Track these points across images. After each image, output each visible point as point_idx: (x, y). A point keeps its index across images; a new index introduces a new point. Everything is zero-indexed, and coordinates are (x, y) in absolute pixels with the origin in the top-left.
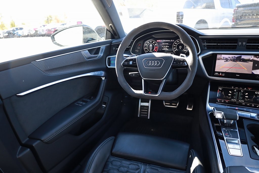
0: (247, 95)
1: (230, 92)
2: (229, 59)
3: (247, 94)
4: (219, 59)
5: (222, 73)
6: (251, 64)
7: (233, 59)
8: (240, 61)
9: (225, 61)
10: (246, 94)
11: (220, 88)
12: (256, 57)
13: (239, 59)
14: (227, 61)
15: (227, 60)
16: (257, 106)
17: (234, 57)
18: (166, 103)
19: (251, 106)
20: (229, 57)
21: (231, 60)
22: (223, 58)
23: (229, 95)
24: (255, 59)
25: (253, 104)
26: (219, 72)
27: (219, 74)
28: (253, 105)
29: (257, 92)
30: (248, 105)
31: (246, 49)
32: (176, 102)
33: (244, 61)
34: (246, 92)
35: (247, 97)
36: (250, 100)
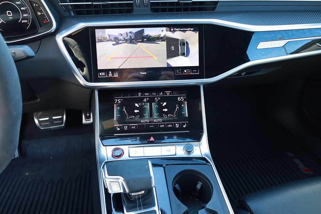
0: (165, 107)
1: (136, 105)
2: (121, 38)
3: (165, 104)
4: (101, 41)
5: (113, 71)
6: (163, 45)
7: (129, 37)
8: (142, 42)
9: (114, 43)
10: (163, 105)
11: (118, 99)
12: (170, 31)
13: (140, 38)
14: (118, 43)
15: (117, 41)
16: (184, 126)
17: (130, 32)
19: (174, 129)
20: (121, 35)
21: (126, 41)
22: (108, 38)
23: (136, 111)
24: (170, 34)
25: (177, 123)
26: (107, 71)
27: (108, 75)
28: (177, 126)
29: (181, 96)
30: (170, 126)
31: (151, 13)
33: (151, 40)
34: (163, 99)
35: (166, 110)
36: (171, 115)
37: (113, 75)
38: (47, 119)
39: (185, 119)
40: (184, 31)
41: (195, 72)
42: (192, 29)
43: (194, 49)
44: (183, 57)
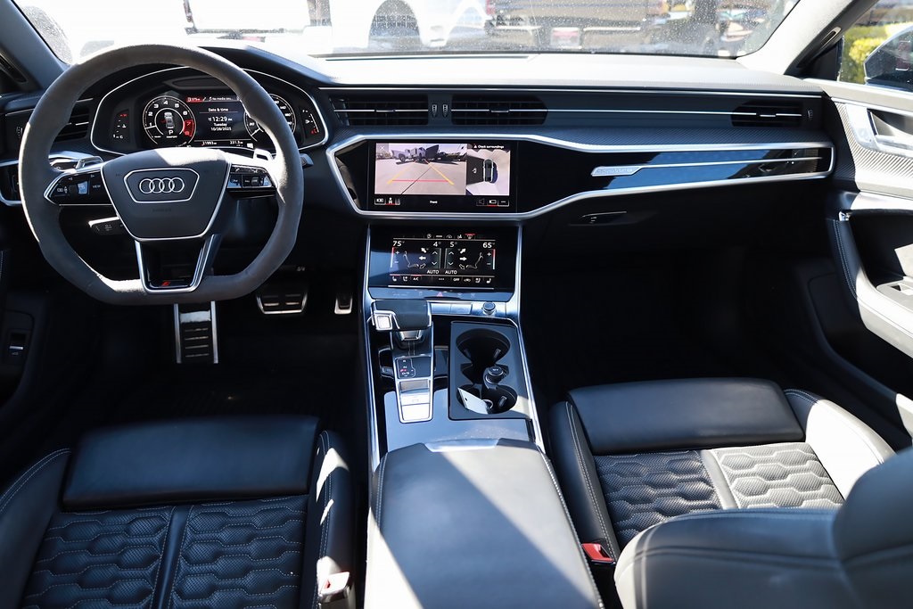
0: (462, 255)
1: (423, 250)
2: (409, 155)
3: (464, 250)
4: (382, 158)
5: (395, 197)
6: (462, 166)
7: (418, 155)
8: (435, 161)
9: (399, 161)
10: (461, 252)
11: (397, 241)
12: (473, 148)
13: (432, 156)
14: (403, 162)
15: (402, 159)
16: (488, 282)
17: (421, 149)
18: (266, 305)
19: (473, 283)
20: (409, 151)
21: (414, 159)
22: (392, 154)
23: (421, 258)
24: (472, 153)
25: (479, 278)
26: (386, 197)
27: (387, 202)
28: (478, 281)
29: (488, 242)
30: (468, 280)
31: (451, 124)
32: (299, 295)
33: (447, 159)
34: (460, 245)
35: (464, 259)
36: (471, 266)
37: (394, 202)
38: (277, 304)
39: (490, 272)
40: (492, 149)
41: (504, 204)
42: (502, 147)
43: (504, 173)
44: (488, 183)
